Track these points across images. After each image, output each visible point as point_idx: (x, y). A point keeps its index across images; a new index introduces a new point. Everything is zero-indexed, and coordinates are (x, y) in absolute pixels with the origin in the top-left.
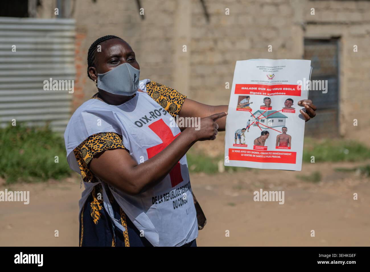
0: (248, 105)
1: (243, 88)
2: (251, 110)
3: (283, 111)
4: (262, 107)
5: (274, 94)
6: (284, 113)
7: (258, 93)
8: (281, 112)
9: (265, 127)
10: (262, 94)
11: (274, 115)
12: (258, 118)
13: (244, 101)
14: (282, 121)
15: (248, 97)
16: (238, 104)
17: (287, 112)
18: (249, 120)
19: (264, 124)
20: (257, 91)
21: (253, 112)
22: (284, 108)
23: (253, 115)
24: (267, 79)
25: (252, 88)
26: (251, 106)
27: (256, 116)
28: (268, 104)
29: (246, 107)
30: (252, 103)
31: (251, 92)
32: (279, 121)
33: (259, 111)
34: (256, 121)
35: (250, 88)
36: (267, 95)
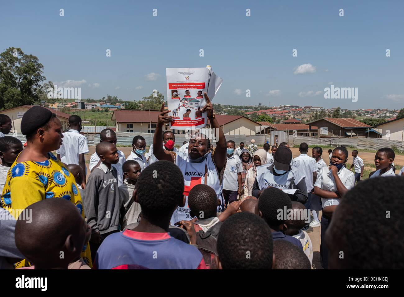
0: (177, 95)
1: (173, 86)
2: (179, 98)
3: (197, 98)
4: (185, 96)
5: (191, 88)
6: (198, 99)
8: (196, 99)
9: (188, 107)
10: (184, 89)
11: (193, 101)
13: (175, 93)
14: (197, 103)
15: (176, 91)
16: (172, 96)
17: (199, 98)
18: (180, 104)
19: (188, 105)
20: (181, 87)
21: (181, 99)
22: (198, 96)
24: (185, 80)
25: (178, 86)
26: (179, 96)
28: (188, 94)
29: (177, 97)
30: (179, 94)
31: (178, 88)
32: (196, 104)
33: (184, 99)
34: (183, 104)
36: (187, 89)
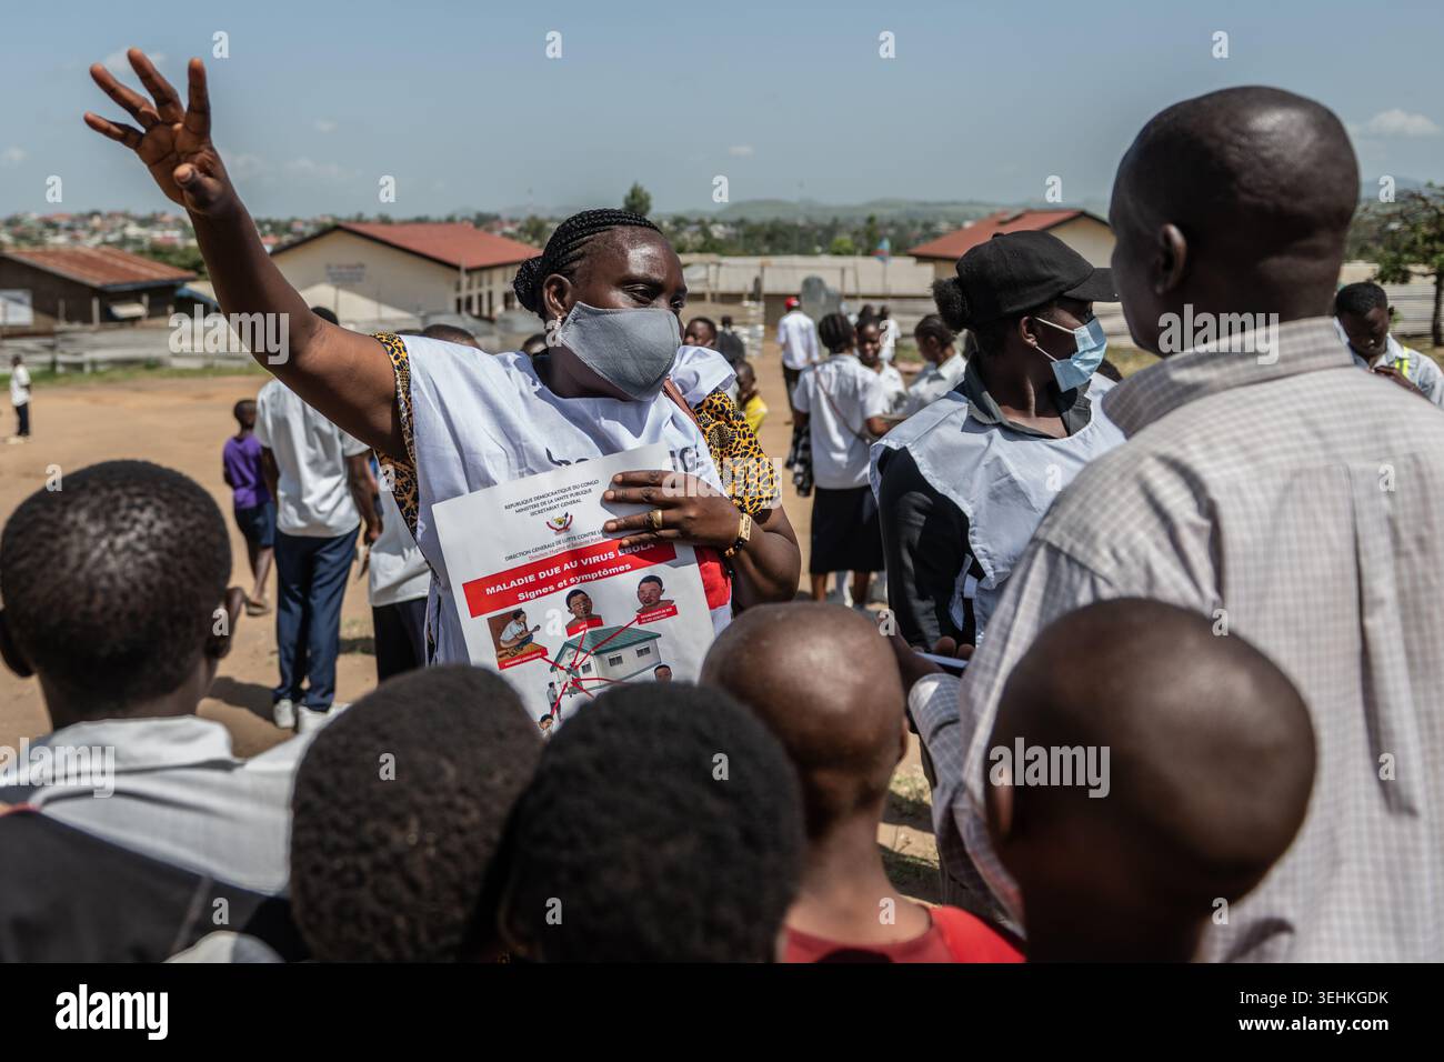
0: (526, 639)
1: (490, 591)
2: (543, 652)
3: (639, 620)
4: (571, 629)
5: (594, 575)
6: (644, 627)
7: (545, 590)
8: (636, 626)
9: (596, 683)
10: (557, 589)
11: (618, 640)
12: (573, 668)
13: (512, 630)
14: (647, 650)
15: (518, 615)
16: (498, 648)
17: (653, 619)
18: (551, 685)
19: (593, 674)
20: (539, 584)
21: (552, 656)
22: (642, 612)
23: (555, 665)
24: (552, 537)
25: (521, 582)
26: (538, 639)
27: (566, 662)
28: (584, 612)
29: (527, 648)
30: (538, 628)
31: (521, 596)
32: (640, 653)
33: (567, 645)
34: (569, 678)
35: (513, 584)
36: (570, 584)
